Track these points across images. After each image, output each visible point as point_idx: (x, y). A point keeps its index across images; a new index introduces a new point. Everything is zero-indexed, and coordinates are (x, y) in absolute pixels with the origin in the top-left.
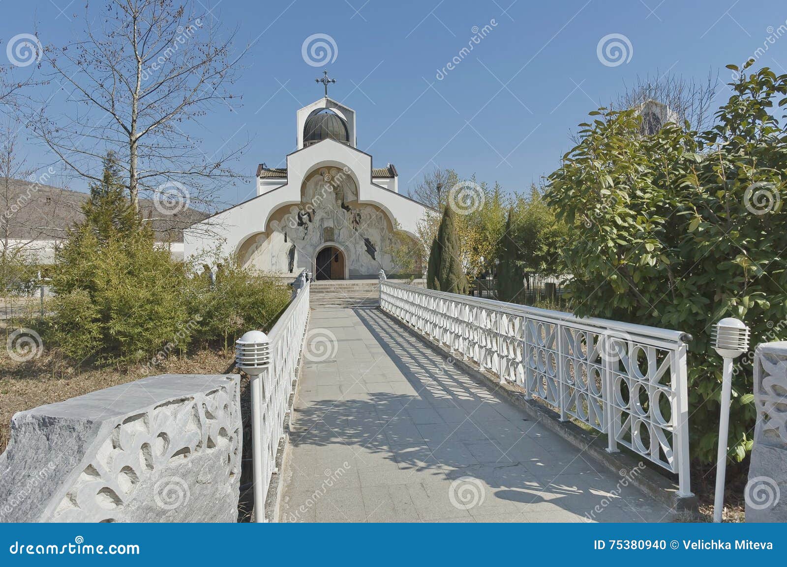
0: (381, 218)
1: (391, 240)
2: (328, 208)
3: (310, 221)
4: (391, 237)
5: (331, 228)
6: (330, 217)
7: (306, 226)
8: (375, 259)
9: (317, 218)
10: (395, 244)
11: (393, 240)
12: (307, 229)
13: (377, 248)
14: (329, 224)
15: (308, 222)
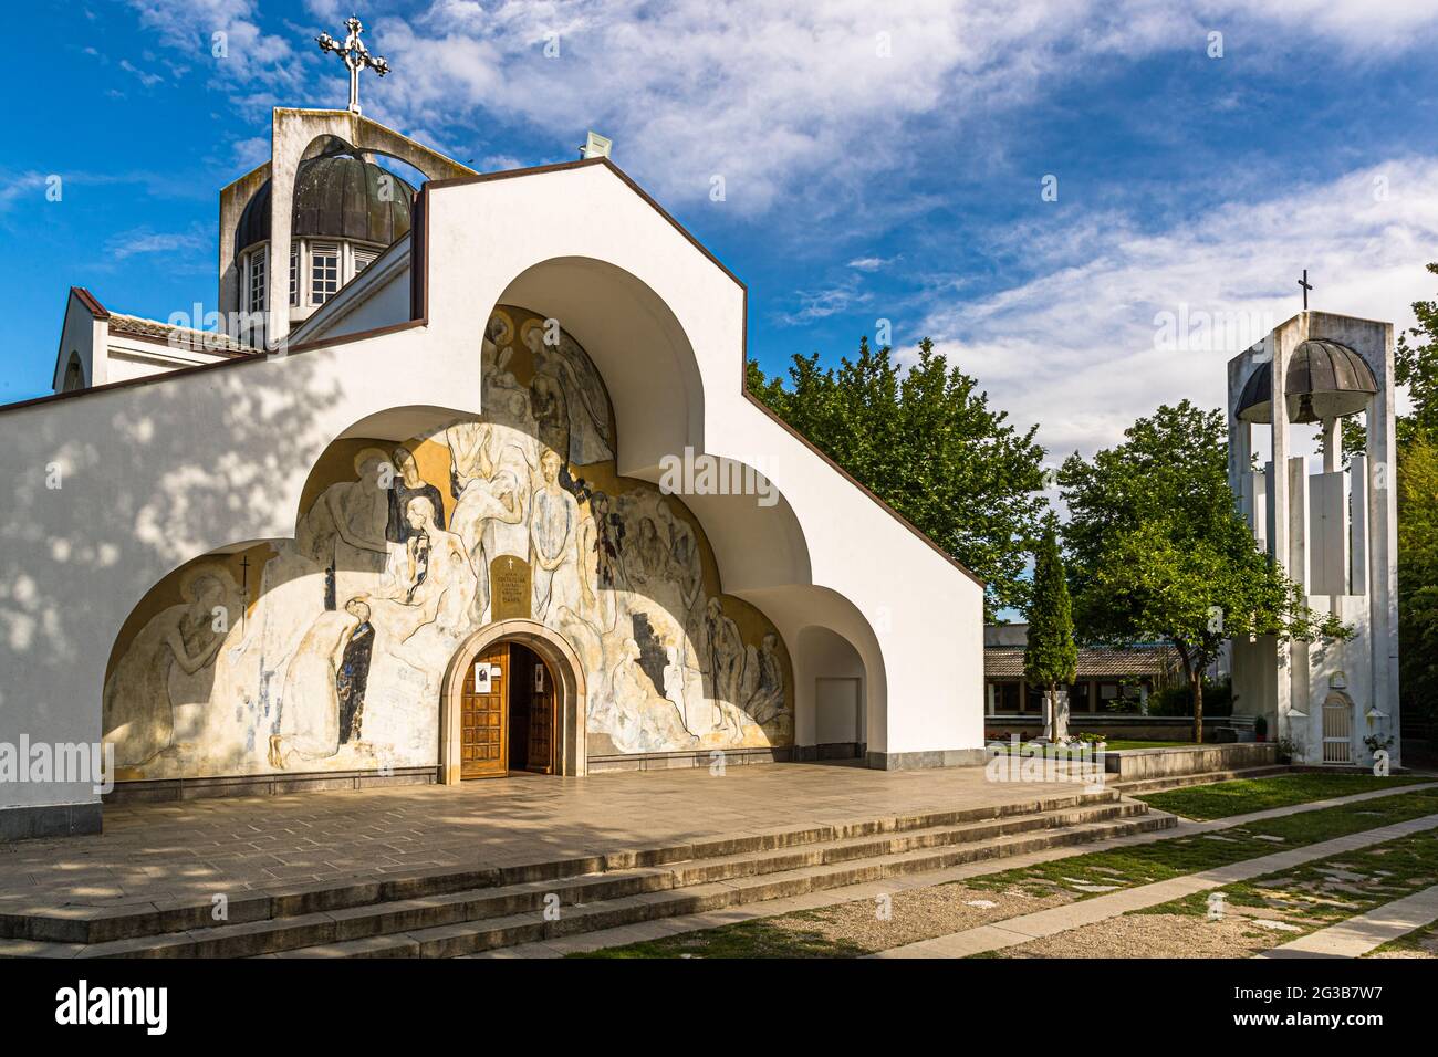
0: (685, 538)
1: (713, 625)
2: (511, 480)
3: (440, 523)
4: (713, 615)
5: (518, 560)
6: (517, 513)
7: (423, 544)
8: (663, 693)
9: (466, 515)
10: (725, 641)
11: (719, 626)
12: (423, 556)
13: (672, 655)
14: (509, 542)
15: (431, 528)
